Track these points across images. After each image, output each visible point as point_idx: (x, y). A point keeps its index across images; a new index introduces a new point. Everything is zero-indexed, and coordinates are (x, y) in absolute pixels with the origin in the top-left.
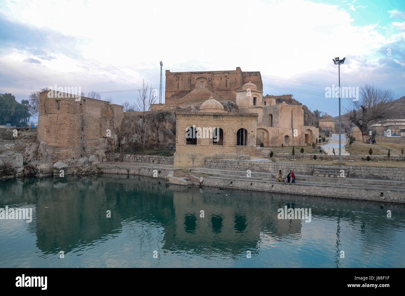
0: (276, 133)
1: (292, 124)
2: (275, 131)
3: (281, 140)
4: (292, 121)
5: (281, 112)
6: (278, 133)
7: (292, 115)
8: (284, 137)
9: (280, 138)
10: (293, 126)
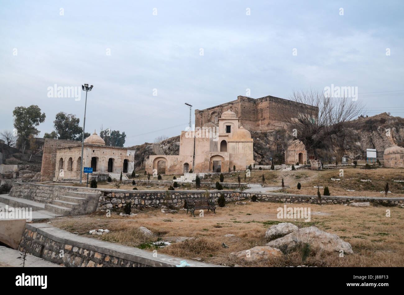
0: (174, 161)
1: (194, 150)
2: (174, 159)
3: (180, 168)
4: (194, 148)
5: (181, 139)
6: (176, 161)
7: (195, 142)
8: (183, 165)
9: (178, 166)
10: (195, 153)
